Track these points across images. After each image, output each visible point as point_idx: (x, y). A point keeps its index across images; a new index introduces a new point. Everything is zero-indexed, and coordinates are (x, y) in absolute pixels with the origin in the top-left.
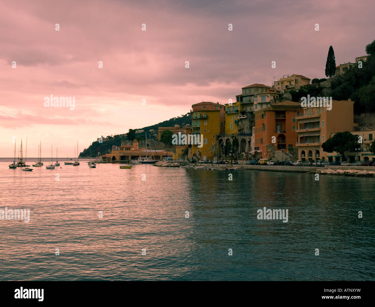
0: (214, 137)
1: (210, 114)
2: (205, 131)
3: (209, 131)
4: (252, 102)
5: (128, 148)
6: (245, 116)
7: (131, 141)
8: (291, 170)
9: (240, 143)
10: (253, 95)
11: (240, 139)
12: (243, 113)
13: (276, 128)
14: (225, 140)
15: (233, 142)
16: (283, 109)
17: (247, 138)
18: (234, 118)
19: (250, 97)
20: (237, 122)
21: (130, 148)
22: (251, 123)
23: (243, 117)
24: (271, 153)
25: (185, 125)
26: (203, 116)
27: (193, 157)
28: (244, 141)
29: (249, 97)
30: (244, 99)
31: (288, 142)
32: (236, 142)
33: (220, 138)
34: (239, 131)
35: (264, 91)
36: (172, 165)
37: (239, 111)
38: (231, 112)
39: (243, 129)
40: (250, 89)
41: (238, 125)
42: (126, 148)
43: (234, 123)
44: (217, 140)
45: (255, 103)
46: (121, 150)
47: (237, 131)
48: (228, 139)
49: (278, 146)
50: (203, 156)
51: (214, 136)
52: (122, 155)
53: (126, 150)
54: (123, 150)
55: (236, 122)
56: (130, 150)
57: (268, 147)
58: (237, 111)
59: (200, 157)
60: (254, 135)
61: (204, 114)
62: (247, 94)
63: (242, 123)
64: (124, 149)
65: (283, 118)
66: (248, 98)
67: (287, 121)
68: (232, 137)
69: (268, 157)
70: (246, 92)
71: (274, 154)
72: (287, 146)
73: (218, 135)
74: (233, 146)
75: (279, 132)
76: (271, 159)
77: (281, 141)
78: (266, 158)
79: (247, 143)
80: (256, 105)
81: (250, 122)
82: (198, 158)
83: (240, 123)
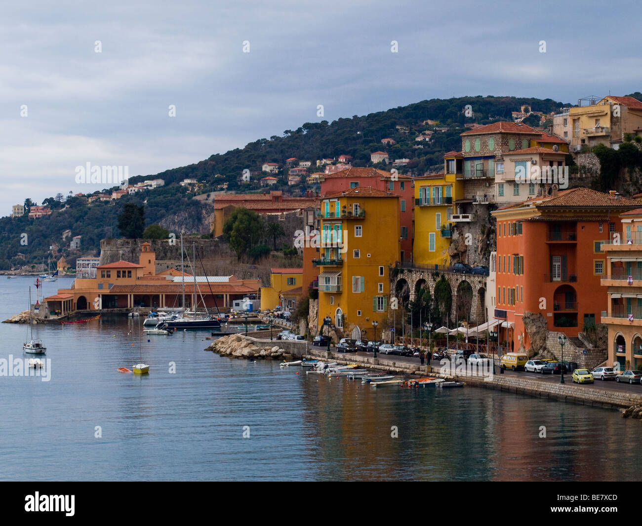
0: (382, 273)
1: (370, 207)
2: (357, 254)
4: (490, 175)
5: (124, 272)
6: (470, 216)
7: (130, 241)
8: (584, 397)
9: (455, 293)
10: (492, 157)
11: (455, 281)
12: (465, 207)
13: (551, 267)
14: (415, 283)
15: (437, 290)
16: (569, 217)
17: (475, 282)
18: (438, 220)
19: (485, 162)
20: (447, 232)
21: (130, 272)
22: (488, 236)
23: (464, 217)
24: (537, 337)
25: (296, 164)
26: (350, 213)
27: (322, 327)
28: (465, 288)
29: (482, 161)
30: (468, 165)
31: (583, 306)
32: (443, 288)
33: (400, 277)
34: (454, 257)
35: (525, 143)
36: (263, 353)
37: (454, 199)
38: (432, 201)
39: (465, 252)
40: (485, 138)
41: (451, 241)
42: (119, 272)
43: (440, 233)
44: (392, 281)
45: (498, 179)
46: (103, 276)
47: (449, 258)
48: (421, 281)
49: (556, 316)
50: (351, 327)
51: (382, 269)
52: (107, 291)
53: (119, 276)
54: (109, 276)
55: (443, 232)
56: (130, 277)
57: (528, 321)
58: (449, 200)
59: (341, 328)
60: (493, 275)
61: (354, 207)
62: (475, 152)
64: (114, 274)
65: (570, 239)
66: (478, 164)
67: (579, 248)
68: (433, 275)
69: (528, 348)
70: (472, 147)
71: (545, 339)
72: (580, 319)
73: (394, 266)
74: (437, 300)
75: (559, 279)
76: (536, 354)
77: (563, 303)
78: (522, 350)
79: (475, 293)
80: (501, 185)
81: (483, 233)
82: (337, 331)
83: (456, 236)
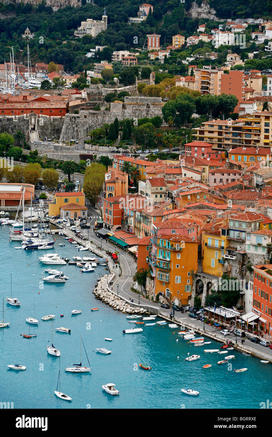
0: (189, 275)
2: (178, 266)
3: (183, 267)
4: (243, 239)
10: (244, 232)
12: (231, 252)
14: (207, 283)
19: (241, 233)
20: (221, 262)
22: (242, 266)
23: (230, 257)
26: (175, 248)
27: (158, 295)
29: (239, 232)
30: (232, 232)
33: (198, 278)
34: (225, 273)
37: (225, 248)
38: (213, 246)
39: (231, 271)
40: (241, 223)
41: (223, 265)
44: (194, 279)
45: (248, 242)
47: (222, 273)
48: (210, 283)
50: (174, 298)
51: (189, 273)
55: (219, 261)
58: (223, 248)
59: (169, 298)
60: (250, 291)
61: (177, 246)
62: (236, 228)
63: (229, 263)
66: (237, 233)
70: (234, 225)
73: (195, 273)
80: (249, 246)
82: (167, 299)
83: (226, 264)
